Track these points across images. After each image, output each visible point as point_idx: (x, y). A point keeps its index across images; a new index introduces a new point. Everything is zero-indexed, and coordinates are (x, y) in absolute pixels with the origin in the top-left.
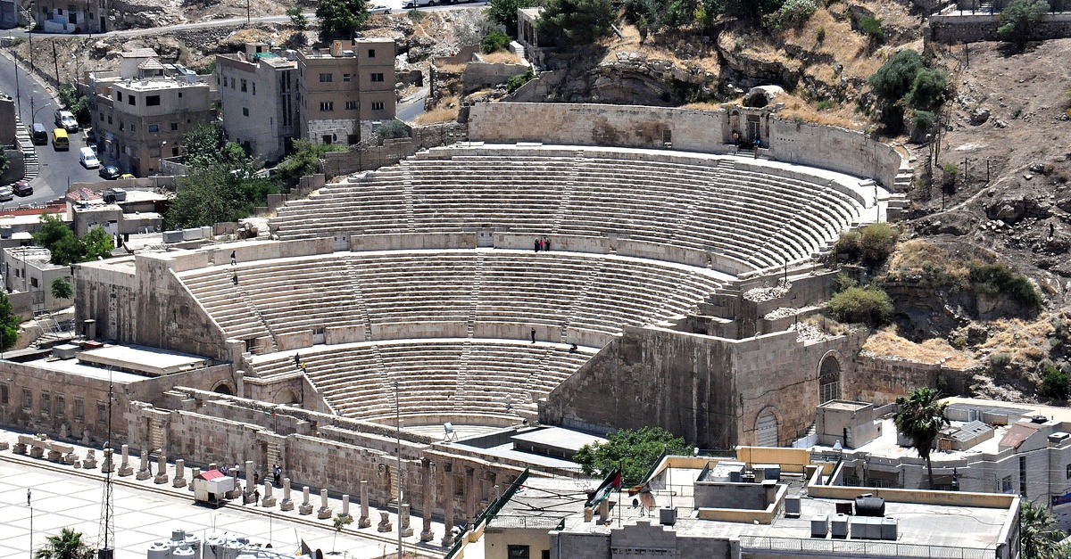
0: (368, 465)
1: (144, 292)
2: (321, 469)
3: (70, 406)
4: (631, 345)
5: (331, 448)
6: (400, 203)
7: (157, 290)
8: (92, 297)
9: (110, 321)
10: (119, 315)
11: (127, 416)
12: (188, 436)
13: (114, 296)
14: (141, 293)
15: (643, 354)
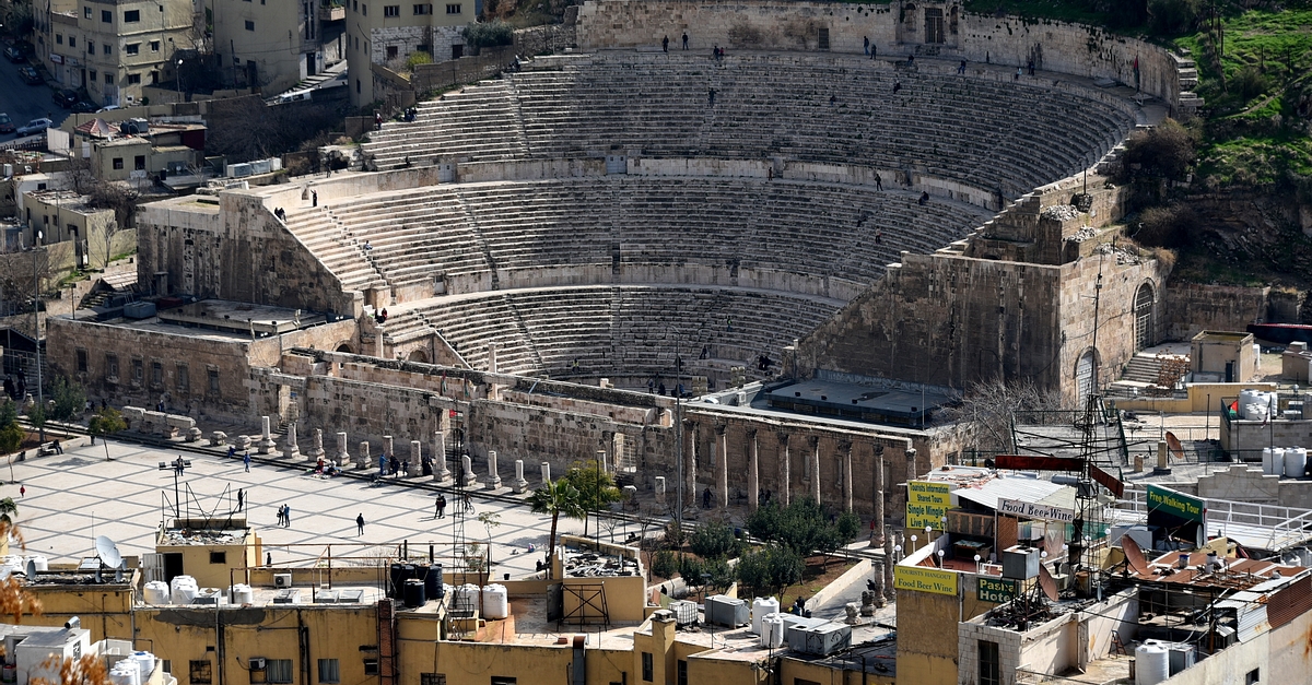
0: (586, 434)
1: (231, 237)
2: (520, 440)
3: (170, 373)
4: (914, 278)
5: (533, 413)
6: (508, 123)
7: (250, 233)
8: (160, 244)
9: (185, 273)
10: (196, 264)
11: (247, 383)
12: (332, 405)
13: (189, 242)
14: (227, 237)
15: (931, 288)
